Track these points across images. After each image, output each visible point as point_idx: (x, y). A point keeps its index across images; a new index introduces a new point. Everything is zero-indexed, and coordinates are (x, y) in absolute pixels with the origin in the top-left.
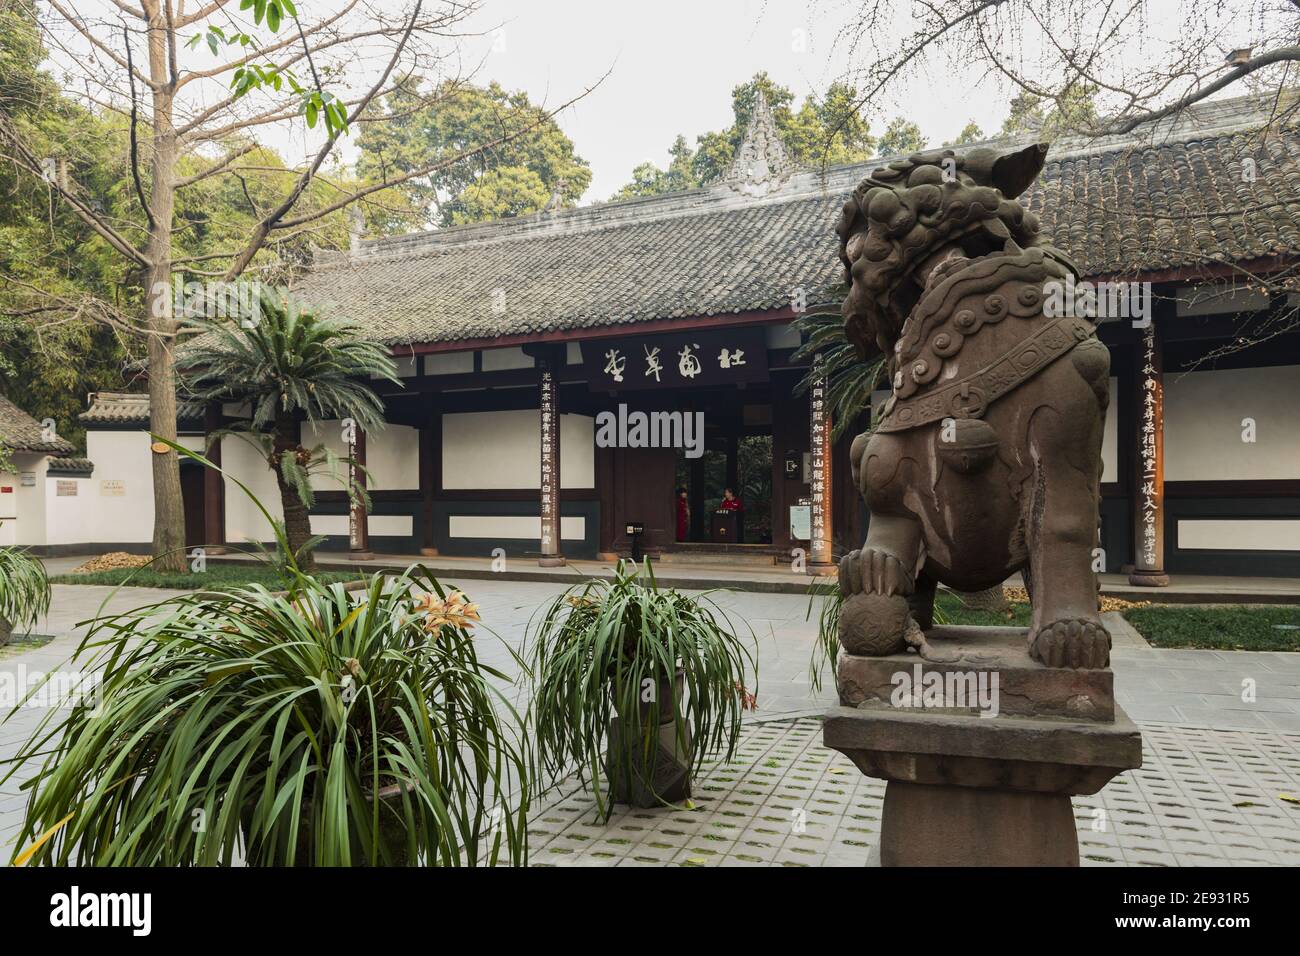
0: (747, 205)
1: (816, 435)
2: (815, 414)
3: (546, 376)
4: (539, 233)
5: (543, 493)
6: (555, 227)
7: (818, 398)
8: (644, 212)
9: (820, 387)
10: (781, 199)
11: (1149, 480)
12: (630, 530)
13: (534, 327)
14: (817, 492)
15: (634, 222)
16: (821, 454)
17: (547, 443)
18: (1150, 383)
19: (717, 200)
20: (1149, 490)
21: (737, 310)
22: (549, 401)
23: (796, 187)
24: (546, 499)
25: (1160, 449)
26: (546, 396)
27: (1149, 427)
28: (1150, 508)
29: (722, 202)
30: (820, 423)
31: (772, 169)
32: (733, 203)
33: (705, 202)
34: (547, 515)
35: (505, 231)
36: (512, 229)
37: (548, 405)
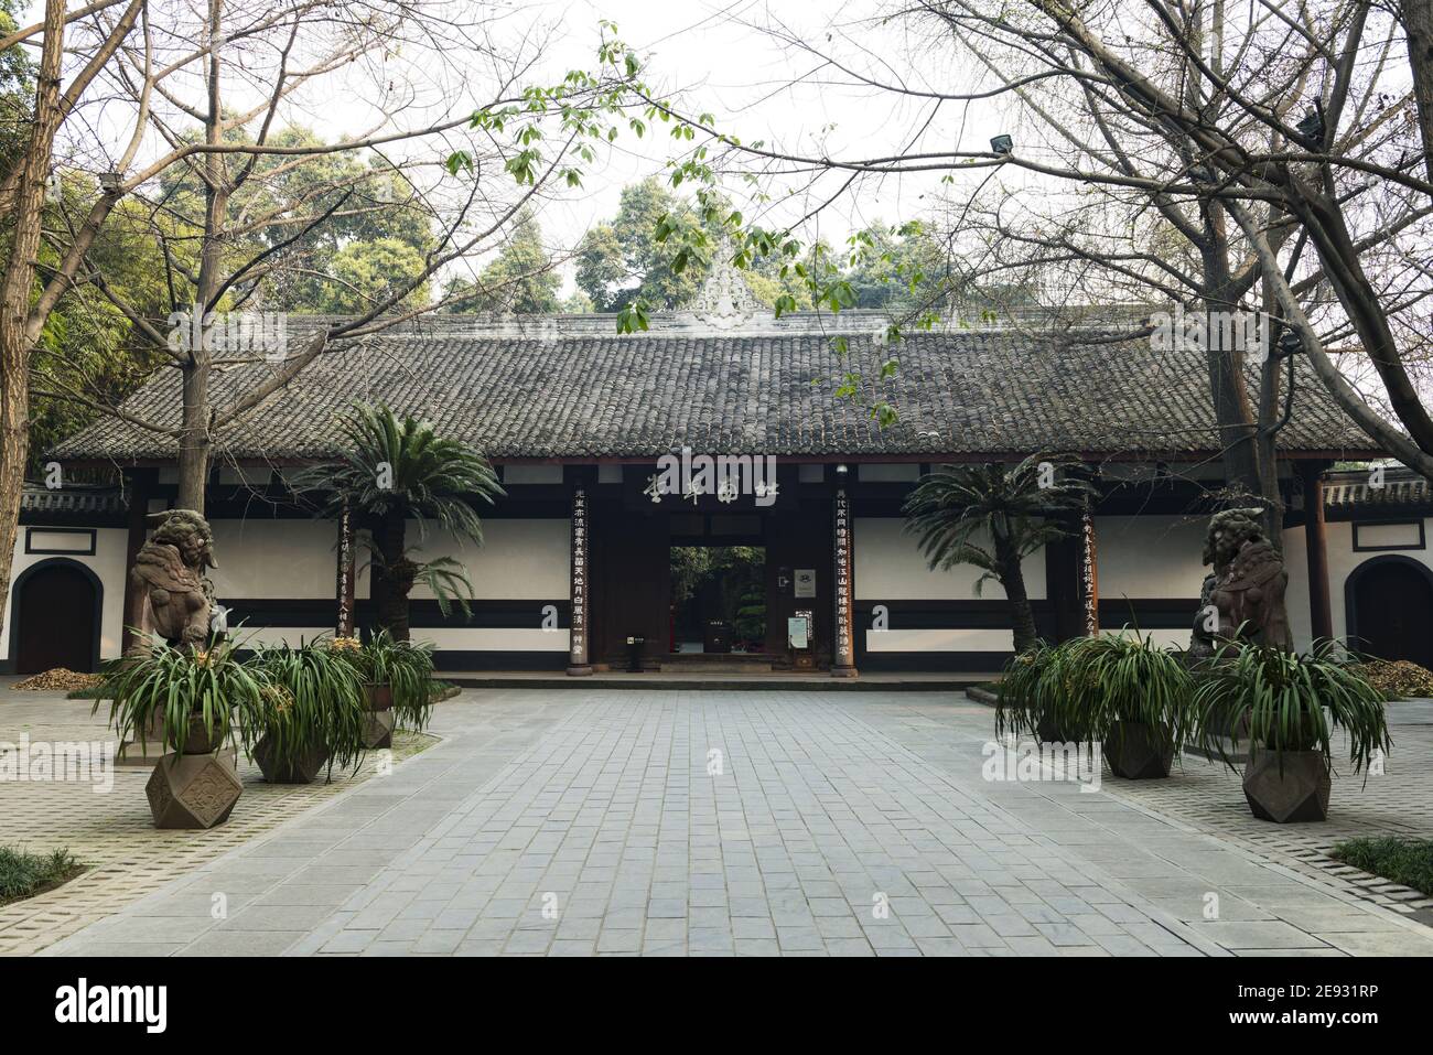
0: (712, 335)
1: (841, 557)
2: (839, 540)
3: (580, 493)
4: (488, 334)
5: (575, 605)
6: (506, 330)
7: (841, 527)
8: (607, 328)
9: (844, 517)
10: (745, 334)
11: (1090, 598)
12: (631, 640)
13: (593, 451)
14: (842, 605)
15: (596, 336)
16: (845, 573)
17: (580, 556)
18: (1087, 528)
19: (682, 326)
20: (1090, 606)
21: (789, 453)
22: (582, 517)
23: (758, 325)
24: (578, 610)
25: (1095, 576)
26: (579, 512)
27: (1088, 560)
28: (1091, 620)
29: (688, 329)
30: (844, 548)
31: (735, 305)
32: (698, 331)
33: (671, 326)
34: (578, 625)
35: (447, 328)
36: (456, 326)
37: (581, 520)
